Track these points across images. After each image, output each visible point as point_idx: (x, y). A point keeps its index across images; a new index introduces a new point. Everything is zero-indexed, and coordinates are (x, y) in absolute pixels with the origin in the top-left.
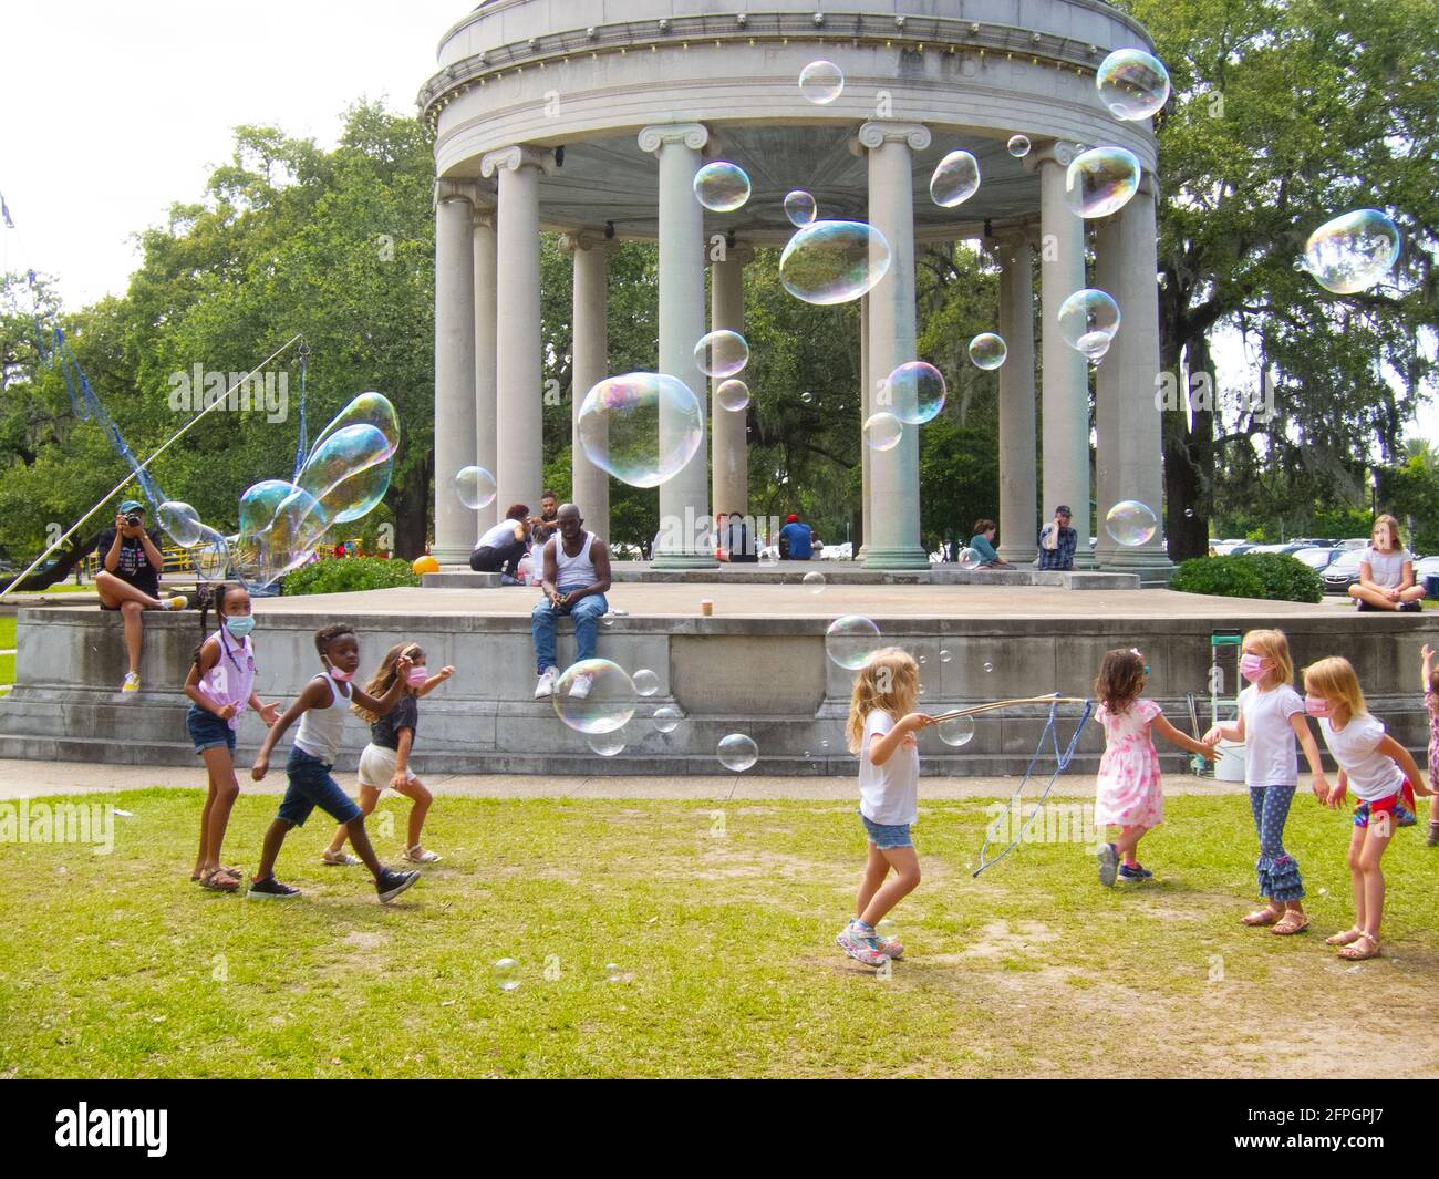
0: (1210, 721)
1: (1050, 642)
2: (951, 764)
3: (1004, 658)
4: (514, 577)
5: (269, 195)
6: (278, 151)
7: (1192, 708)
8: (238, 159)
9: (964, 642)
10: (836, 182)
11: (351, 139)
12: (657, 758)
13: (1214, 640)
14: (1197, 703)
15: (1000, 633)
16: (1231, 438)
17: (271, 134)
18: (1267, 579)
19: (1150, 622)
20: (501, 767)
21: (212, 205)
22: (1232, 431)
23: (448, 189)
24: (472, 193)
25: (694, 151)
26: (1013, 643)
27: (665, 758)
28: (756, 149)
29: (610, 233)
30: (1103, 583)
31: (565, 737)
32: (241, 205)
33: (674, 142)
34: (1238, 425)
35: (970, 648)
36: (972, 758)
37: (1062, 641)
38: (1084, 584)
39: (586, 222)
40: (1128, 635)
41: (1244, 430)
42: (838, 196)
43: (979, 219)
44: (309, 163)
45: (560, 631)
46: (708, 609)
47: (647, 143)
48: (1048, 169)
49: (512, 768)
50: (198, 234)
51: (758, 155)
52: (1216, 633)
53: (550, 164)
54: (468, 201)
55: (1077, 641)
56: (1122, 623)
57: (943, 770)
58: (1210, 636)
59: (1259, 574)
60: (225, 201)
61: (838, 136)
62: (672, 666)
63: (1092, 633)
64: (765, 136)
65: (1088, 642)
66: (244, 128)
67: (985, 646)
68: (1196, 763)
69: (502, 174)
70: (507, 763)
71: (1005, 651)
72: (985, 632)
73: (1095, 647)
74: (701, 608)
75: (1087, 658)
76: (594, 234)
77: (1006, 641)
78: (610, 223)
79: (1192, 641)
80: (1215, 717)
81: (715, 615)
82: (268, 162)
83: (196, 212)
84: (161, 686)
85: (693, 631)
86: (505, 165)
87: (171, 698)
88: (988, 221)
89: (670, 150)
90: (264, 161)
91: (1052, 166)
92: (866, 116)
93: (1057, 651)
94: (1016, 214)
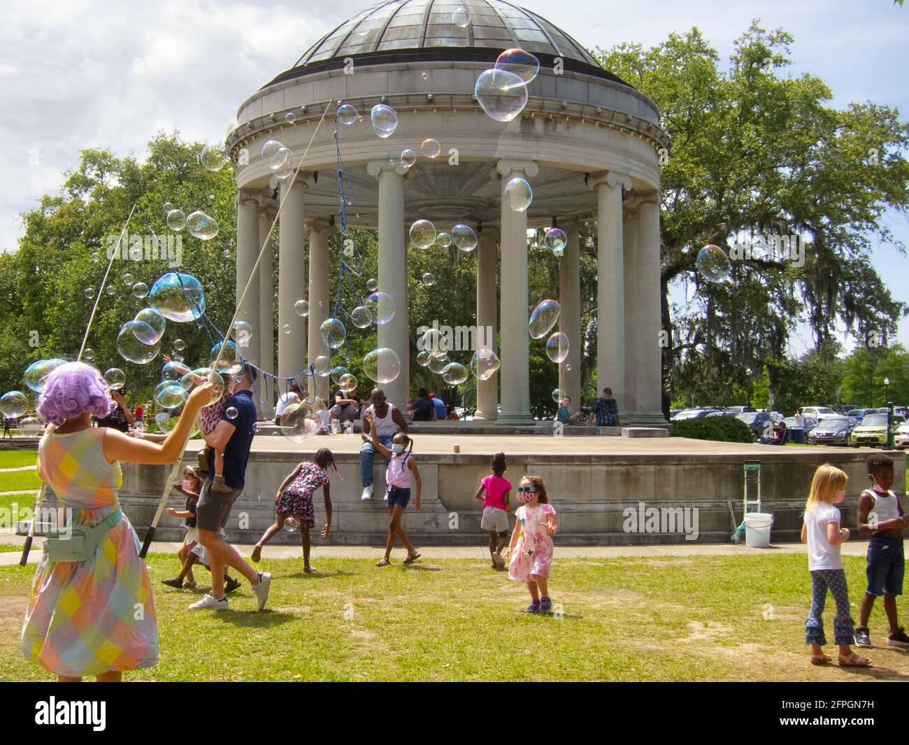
0: (742, 514)
1: (652, 468)
2: (598, 538)
3: (628, 478)
4: (300, 430)
5: (107, 193)
6: (107, 165)
7: (730, 506)
8: (83, 171)
9: (604, 468)
10: (474, 194)
11: (155, 159)
12: (433, 535)
13: (746, 467)
14: (733, 503)
15: (625, 463)
16: (686, 346)
17: (105, 156)
18: (726, 431)
19: (707, 457)
20: (342, 541)
21: (68, 198)
22: (685, 343)
23: (245, 196)
24: (260, 198)
25: (400, 176)
26: (631, 469)
27: (438, 535)
28: (432, 174)
29: (332, 222)
30: (647, 434)
31: (379, 523)
32: (87, 198)
33: (388, 170)
34: (688, 339)
35: (608, 472)
36: (610, 534)
37: (658, 467)
38: (636, 434)
39: (319, 215)
40: (694, 464)
41: (692, 342)
42: (473, 203)
43: (549, 216)
44: (131, 175)
45: (375, 462)
46: (457, 449)
47: (372, 170)
48: (603, 188)
49: (348, 541)
50: (62, 216)
51: (431, 177)
52: (747, 463)
53: (311, 181)
54: (257, 202)
55: (668, 467)
56: (692, 457)
57: (594, 541)
58: (743, 464)
59: (722, 428)
60: (75, 196)
61: (480, 167)
62: (440, 482)
63: (675, 463)
64: (438, 166)
65: (673, 468)
66: (87, 152)
67: (615, 471)
68: (735, 537)
69: (282, 187)
70: (346, 538)
71: (627, 473)
72: (616, 463)
73: (677, 471)
74: (453, 449)
75: (672, 477)
76: (322, 223)
77: (626, 467)
78: (332, 216)
79: (730, 468)
80: (746, 511)
81: (462, 452)
82: (102, 173)
83: (59, 202)
84: (136, 494)
85: (452, 462)
86: (285, 181)
87: (142, 500)
88: (554, 217)
89: (385, 174)
90: (99, 172)
91: (605, 186)
92: (500, 156)
93: (656, 473)
94: (573, 213)
